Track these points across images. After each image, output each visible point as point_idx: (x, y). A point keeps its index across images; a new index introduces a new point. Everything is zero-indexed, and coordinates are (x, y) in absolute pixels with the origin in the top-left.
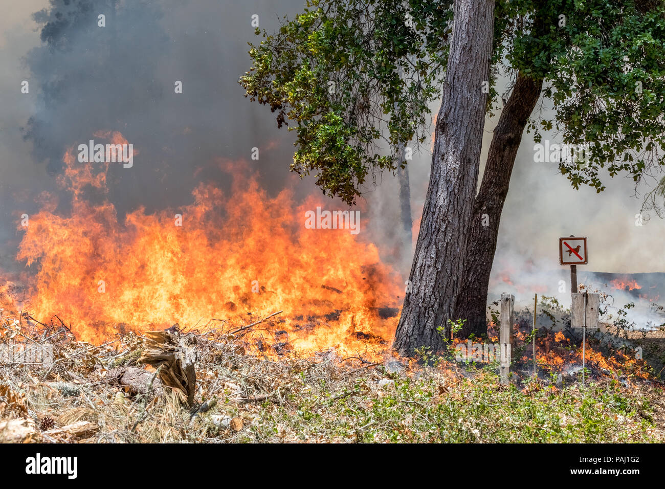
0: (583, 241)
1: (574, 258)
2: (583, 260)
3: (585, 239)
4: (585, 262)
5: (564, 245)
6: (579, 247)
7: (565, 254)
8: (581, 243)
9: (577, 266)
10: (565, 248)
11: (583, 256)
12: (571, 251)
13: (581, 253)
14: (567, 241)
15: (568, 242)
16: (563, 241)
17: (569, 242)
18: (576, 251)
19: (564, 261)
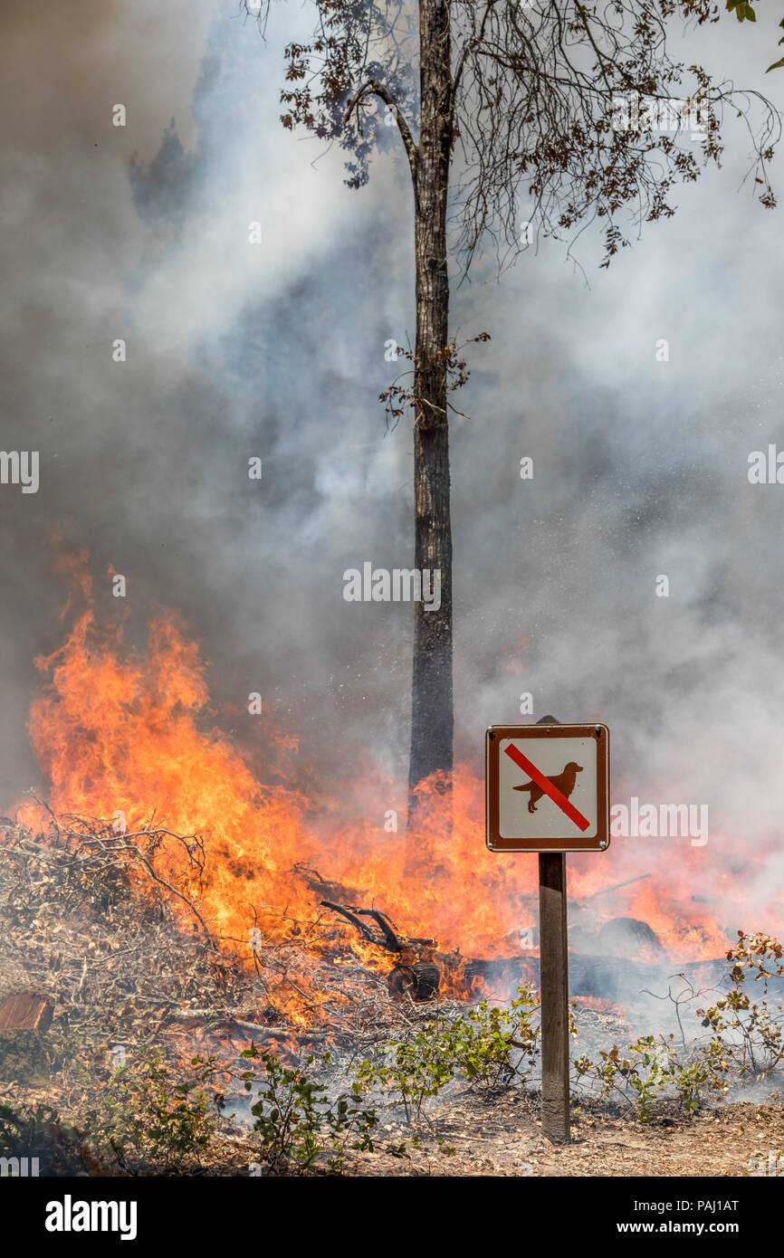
0: (591, 743)
1: (550, 821)
2: (591, 832)
3: (599, 735)
4: (600, 840)
5: (505, 761)
6: (573, 769)
7: (513, 802)
8: (583, 752)
9: (571, 857)
10: (512, 774)
11: (590, 814)
12: (537, 787)
13: (583, 795)
14: (522, 745)
15: (525, 746)
16: (504, 744)
17: (533, 749)
18: (561, 786)
19: (504, 833)
